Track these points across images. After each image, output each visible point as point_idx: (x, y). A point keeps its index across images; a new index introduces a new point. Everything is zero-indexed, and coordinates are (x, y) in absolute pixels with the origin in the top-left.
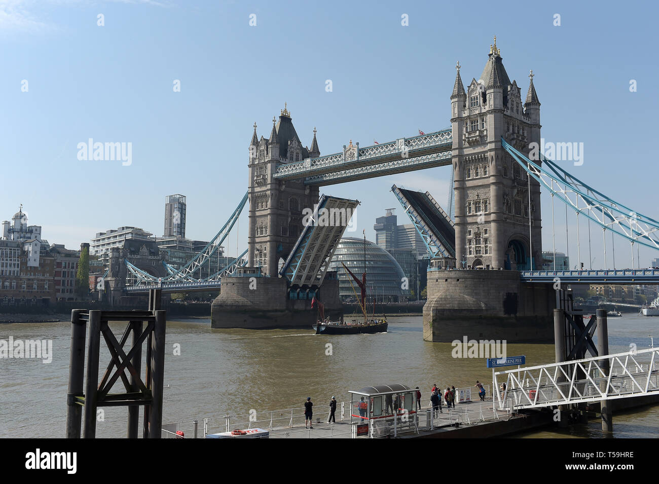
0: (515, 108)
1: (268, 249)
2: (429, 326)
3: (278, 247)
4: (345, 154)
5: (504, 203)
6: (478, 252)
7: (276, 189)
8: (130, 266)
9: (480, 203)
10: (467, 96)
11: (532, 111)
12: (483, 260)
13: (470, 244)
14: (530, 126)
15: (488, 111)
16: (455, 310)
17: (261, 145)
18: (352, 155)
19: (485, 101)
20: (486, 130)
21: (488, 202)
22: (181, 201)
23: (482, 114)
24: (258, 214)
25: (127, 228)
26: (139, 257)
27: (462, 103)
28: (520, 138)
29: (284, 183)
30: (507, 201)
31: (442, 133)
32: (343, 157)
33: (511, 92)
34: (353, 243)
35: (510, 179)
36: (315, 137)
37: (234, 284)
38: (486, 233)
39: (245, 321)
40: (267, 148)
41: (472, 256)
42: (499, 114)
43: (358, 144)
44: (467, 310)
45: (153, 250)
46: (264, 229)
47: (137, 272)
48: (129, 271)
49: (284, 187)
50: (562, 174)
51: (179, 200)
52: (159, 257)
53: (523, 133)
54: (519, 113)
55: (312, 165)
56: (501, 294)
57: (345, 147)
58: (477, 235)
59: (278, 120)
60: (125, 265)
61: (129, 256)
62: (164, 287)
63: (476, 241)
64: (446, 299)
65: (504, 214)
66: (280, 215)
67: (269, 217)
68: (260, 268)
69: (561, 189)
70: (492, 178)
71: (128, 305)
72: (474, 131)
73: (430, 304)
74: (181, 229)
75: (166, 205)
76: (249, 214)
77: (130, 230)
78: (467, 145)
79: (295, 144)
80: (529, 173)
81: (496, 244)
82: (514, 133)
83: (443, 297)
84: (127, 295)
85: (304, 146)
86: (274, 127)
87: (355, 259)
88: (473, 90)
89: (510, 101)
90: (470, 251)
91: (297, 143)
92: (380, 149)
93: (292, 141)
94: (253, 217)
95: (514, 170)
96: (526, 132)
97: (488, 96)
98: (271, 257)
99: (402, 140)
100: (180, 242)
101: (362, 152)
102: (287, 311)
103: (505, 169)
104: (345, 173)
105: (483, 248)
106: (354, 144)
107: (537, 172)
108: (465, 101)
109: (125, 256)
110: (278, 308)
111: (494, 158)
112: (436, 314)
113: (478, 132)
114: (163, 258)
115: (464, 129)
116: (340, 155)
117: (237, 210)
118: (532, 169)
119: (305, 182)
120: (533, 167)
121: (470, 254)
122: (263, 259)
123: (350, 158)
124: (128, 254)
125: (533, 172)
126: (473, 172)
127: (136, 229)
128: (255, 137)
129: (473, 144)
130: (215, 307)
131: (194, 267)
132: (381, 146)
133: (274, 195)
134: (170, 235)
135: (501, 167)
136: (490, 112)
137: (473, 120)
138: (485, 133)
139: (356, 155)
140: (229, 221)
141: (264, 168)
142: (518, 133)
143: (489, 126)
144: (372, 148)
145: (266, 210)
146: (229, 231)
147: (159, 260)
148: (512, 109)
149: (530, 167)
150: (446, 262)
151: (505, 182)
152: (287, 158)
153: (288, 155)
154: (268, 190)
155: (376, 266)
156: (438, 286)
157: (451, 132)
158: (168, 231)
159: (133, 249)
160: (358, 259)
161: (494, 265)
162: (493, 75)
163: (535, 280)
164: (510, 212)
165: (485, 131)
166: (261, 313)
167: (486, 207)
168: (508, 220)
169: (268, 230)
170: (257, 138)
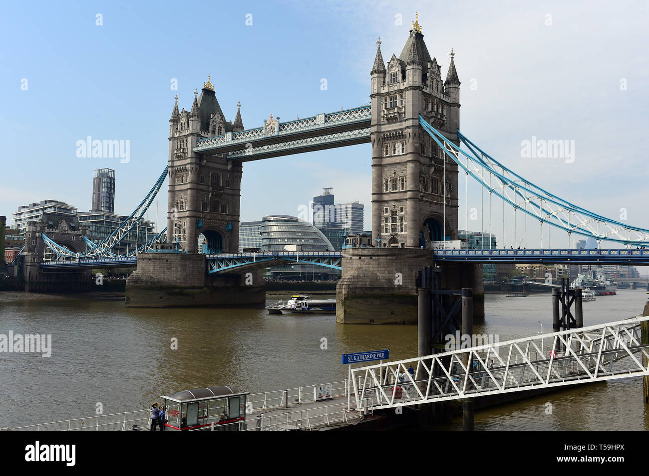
0: (434, 86)
1: (188, 224)
2: (341, 304)
3: (197, 223)
4: (266, 129)
5: (420, 181)
6: (394, 230)
7: (196, 164)
8: (47, 240)
9: (396, 180)
10: (387, 72)
11: (452, 90)
12: (398, 238)
13: (386, 222)
14: (450, 105)
15: (407, 88)
16: (366, 288)
17: (182, 118)
18: (272, 129)
19: (404, 77)
20: (405, 106)
21: (405, 180)
22: (110, 175)
23: (400, 91)
24: (177, 188)
25: (50, 201)
26: (57, 231)
27: (382, 80)
28: (439, 117)
29: (205, 157)
30: (424, 179)
31: (361, 109)
32: (263, 131)
33: (431, 69)
34: (285, 221)
35: (427, 157)
36: (239, 111)
37: (150, 260)
38: (402, 211)
39: (161, 298)
40: (188, 121)
41: (388, 234)
42: (417, 92)
43: (278, 118)
44: (380, 288)
45: (72, 225)
46: (184, 205)
47: (54, 247)
48: (47, 246)
49: (205, 161)
50: (479, 154)
51: (108, 174)
52: (80, 232)
53: (442, 111)
54: (439, 91)
55: (233, 139)
56: (414, 272)
57: (265, 121)
58: (394, 213)
59: (200, 92)
60: (42, 238)
61: (47, 230)
62: (82, 262)
63: (392, 218)
64: (358, 277)
65: (420, 192)
66: (201, 190)
67: (189, 192)
68: (178, 244)
69: (476, 168)
70: (409, 155)
71: (45, 281)
72: (393, 107)
73: (342, 282)
74: (110, 204)
75: (95, 179)
76: (168, 188)
77: (53, 204)
78: (386, 122)
79: (217, 118)
80: (445, 151)
81: (411, 223)
82: (432, 111)
83: (356, 275)
84: (44, 270)
85: (228, 120)
86: (196, 99)
87: (286, 237)
88: (392, 66)
89: (429, 79)
90: (386, 229)
91: (220, 117)
92: (300, 124)
93: (214, 114)
94: (172, 192)
95: (432, 148)
96: (445, 110)
97: (407, 72)
98: (191, 233)
99: (322, 115)
100: (107, 217)
101: (282, 126)
102: (205, 288)
103: (423, 146)
104: (268, 148)
105: (399, 226)
106: (275, 118)
107: (453, 151)
108: (384, 78)
109: (42, 231)
110: (196, 285)
111: (411, 135)
112: (348, 292)
113: (396, 108)
114: (84, 234)
115: (384, 105)
116: (261, 129)
117: (156, 184)
118: (448, 147)
119: (228, 157)
120: (449, 145)
121: (386, 232)
122: (182, 235)
123: (270, 132)
124: (46, 228)
125: (449, 150)
126: (390, 149)
127: (60, 203)
128: (176, 109)
129: (391, 120)
130: (130, 284)
131: (112, 242)
132: (302, 121)
133: (194, 169)
134: (98, 210)
135: (418, 145)
136: (409, 88)
137: (392, 96)
138: (403, 111)
139: (277, 129)
140: (149, 196)
141: (185, 141)
142: (437, 111)
143: (408, 103)
144: (292, 123)
145: (186, 184)
146: (149, 205)
147: (79, 235)
148: (432, 86)
149: (446, 145)
150: (361, 240)
151: (422, 160)
152: (209, 132)
153: (210, 128)
154: (188, 164)
155: (306, 243)
156: (352, 264)
157: (370, 108)
158: (96, 206)
159: (51, 223)
160: (289, 237)
161: (409, 243)
162: (412, 51)
163: (448, 259)
164: (426, 190)
165: (404, 108)
166: (177, 290)
167: (403, 184)
168: (424, 199)
169: (188, 205)
170: (178, 111)
